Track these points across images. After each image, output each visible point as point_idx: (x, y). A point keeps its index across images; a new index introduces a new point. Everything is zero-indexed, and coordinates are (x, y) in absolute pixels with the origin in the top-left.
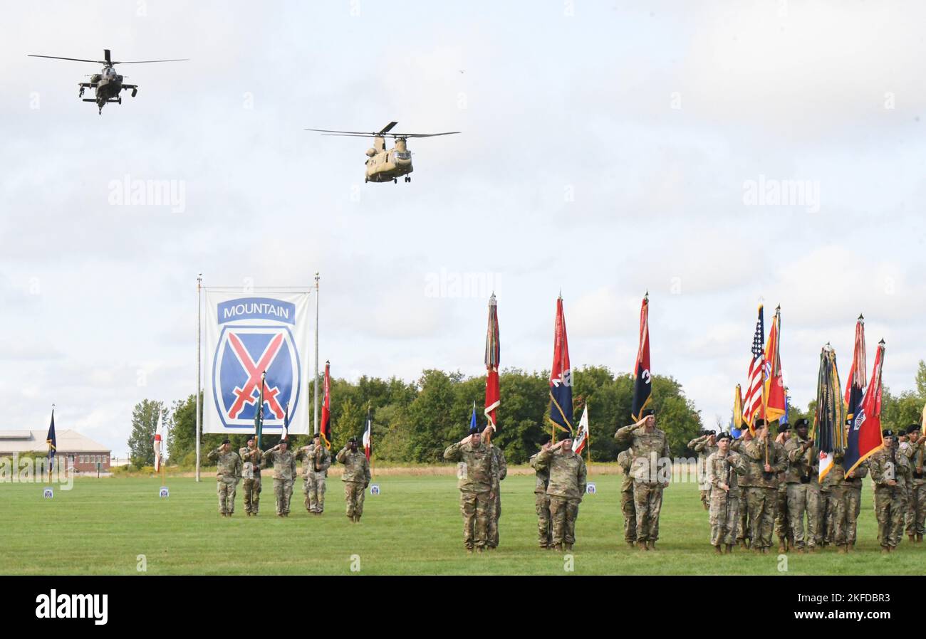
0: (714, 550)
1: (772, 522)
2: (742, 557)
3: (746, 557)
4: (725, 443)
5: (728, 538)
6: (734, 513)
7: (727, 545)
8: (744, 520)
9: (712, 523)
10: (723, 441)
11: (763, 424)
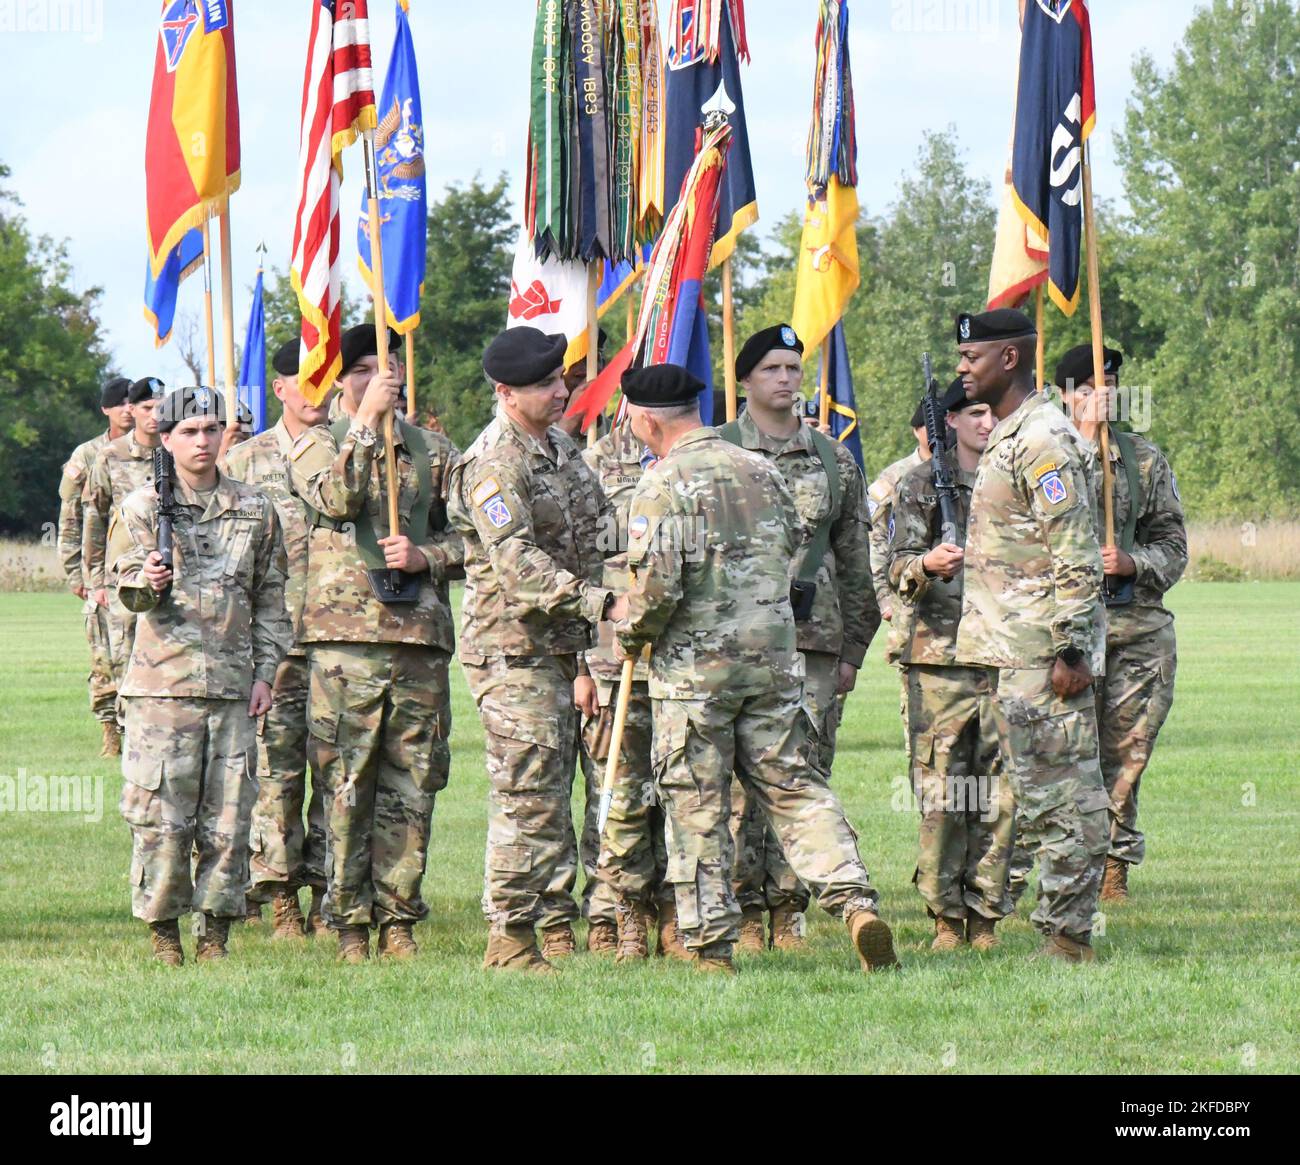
0: (149, 942)
1: (419, 808)
2: (278, 971)
3: (297, 971)
4: (200, 438)
5: (214, 886)
6: (240, 766)
7: (208, 914)
8: (292, 794)
9: (138, 815)
10: (192, 431)
11: (373, 350)
